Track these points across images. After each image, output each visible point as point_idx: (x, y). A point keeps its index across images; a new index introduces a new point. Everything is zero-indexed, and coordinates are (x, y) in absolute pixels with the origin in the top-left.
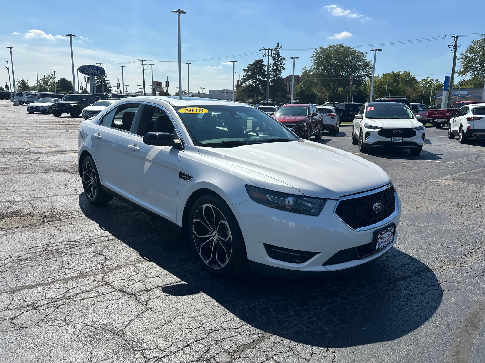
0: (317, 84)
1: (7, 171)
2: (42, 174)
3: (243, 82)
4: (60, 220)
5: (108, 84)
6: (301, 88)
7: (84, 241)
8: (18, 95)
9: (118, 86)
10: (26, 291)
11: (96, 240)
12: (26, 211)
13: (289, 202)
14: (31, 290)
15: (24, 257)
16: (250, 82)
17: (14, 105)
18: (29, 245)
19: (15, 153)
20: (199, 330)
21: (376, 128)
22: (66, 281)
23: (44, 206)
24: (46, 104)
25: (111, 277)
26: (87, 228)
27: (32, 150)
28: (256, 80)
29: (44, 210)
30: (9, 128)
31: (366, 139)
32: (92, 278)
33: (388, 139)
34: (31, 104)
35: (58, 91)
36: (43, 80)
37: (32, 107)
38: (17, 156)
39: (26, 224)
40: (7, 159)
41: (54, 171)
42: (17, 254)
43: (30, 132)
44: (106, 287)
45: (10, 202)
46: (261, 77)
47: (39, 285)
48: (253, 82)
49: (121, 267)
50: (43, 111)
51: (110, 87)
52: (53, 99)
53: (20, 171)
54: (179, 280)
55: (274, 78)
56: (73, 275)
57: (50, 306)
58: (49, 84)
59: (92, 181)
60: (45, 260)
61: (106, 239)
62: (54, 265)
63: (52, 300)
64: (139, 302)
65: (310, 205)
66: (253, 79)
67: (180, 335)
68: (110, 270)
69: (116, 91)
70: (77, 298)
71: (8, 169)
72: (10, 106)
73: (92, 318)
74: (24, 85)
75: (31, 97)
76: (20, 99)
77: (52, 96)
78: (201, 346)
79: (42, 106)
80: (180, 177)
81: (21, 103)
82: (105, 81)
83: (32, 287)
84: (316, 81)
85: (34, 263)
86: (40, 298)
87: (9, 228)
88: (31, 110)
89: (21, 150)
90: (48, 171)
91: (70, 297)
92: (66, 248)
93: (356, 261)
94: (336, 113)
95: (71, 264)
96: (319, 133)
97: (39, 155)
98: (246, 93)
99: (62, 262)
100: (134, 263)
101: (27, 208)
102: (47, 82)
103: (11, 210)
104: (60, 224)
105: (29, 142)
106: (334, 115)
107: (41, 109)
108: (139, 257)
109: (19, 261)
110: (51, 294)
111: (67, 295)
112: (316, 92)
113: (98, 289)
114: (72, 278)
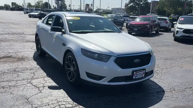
0: (167, 6)
1: (12, 41)
2: (24, 43)
3: (128, 4)
4: (24, 60)
5: (66, 5)
6: (158, 7)
7: (29, 68)
8: (26, 9)
9: (70, 6)
10: (2, 82)
11: (34, 69)
12: (13, 56)
13: (96, 56)
14: (4, 82)
15: (6, 72)
16: (132, 4)
17: (24, 14)
18: (9, 68)
19: (18, 34)
20: (55, 101)
21: (182, 29)
22: (17, 81)
23: (20, 55)
24: (36, 14)
25: (33, 81)
26: (33, 64)
27: (24, 33)
28: (135, 3)
29: (20, 56)
30: (19, 23)
31: (176, 34)
32: (26, 81)
33: (188, 35)
34: (30, 13)
35: (43, 8)
36: (38, 2)
37: (30, 15)
38: (18, 35)
39: (11, 61)
40: (13, 36)
41: (30, 42)
42: (4, 71)
43: (26, 25)
44: (30, 84)
45: (9, 53)
46: (138, 2)
47: (8, 81)
48: (133, 4)
49: (38, 78)
50: (35, 17)
51: (66, 6)
52: (39, 11)
53: (16, 41)
54: (56, 84)
55: (144, 2)
56: (20, 79)
57: (8, 88)
58: (40, 4)
59: (39, 46)
60: (13, 73)
61: (38, 68)
62: (15, 75)
63: (10, 86)
64: (39, 90)
65: (104, 58)
66: (133, 3)
67: (47, 101)
68: (34, 79)
69: (69, 8)
70: (18, 86)
71: (12, 40)
72: (22, 14)
73: (20, 93)
74: (29, 5)
75: (31, 10)
76: (27, 11)
77: (39, 10)
78: (53, 106)
79: (34, 14)
80: (63, 45)
81: (27, 13)
82: (64, 3)
83: (5, 81)
84: (166, 4)
85: (8, 74)
86: (6, 85)
87: (5, 62)
88: (30, 16)
89: (20, 33)
90: (27, 41)
91: (16, 86)
92: (22, 70)
93: (124, 82)
94: (169, 21)
95: (21, 76)
96: (158, 30)
97: (26, 35)
98: (129, 10)
99: (18, 75)
100: (44, 77)
101: (14, 55)
102: (39, 3)
103: (8, 55)
104: (24, 62)
105: (24, 29)
106: (167, 22)
107: (34, 15)
108: (46, 75)
109: (4, 73)
110: (10, 84)
111: (15, 85)
112: (166, 10)
113: (27, 85)
114: (19, 80)
